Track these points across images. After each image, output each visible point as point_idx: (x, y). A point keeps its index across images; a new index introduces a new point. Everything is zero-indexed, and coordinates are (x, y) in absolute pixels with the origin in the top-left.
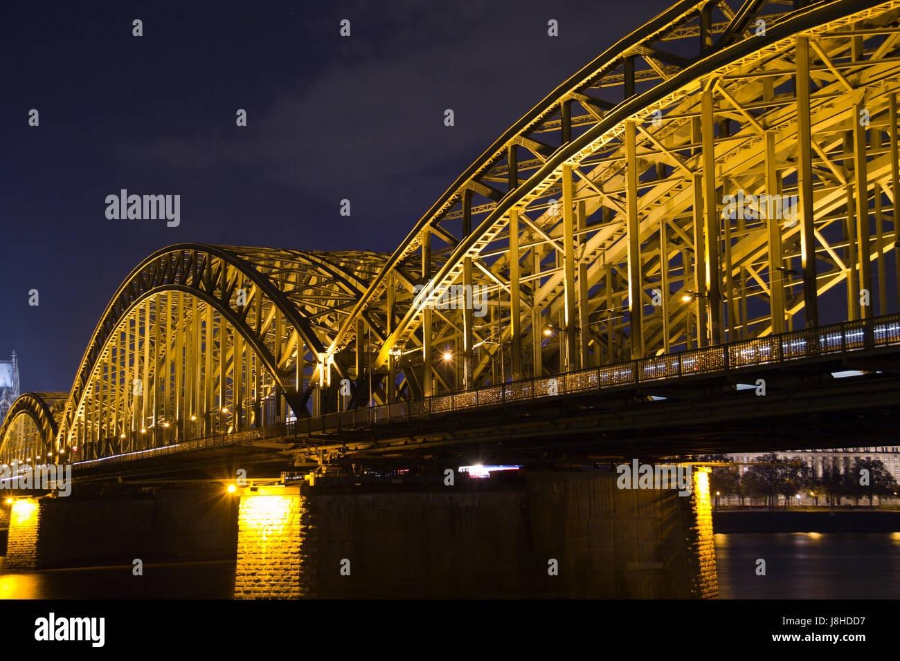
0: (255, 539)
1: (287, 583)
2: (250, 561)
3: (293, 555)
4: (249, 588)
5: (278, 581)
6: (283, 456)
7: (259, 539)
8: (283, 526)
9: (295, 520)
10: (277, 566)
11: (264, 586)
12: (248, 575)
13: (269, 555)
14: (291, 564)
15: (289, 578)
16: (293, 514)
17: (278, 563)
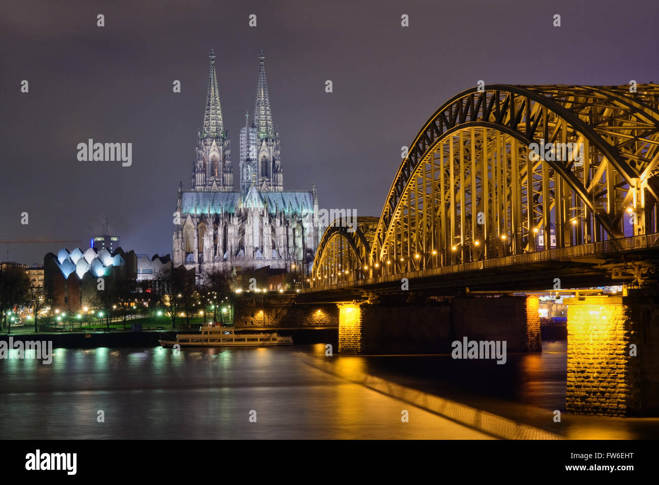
0: (583, 342)
1: (613, 380)
2: (579, 360)
3: (618, 356)
4: (579, 384)
5: (605, 378)
6: (598, 270)
7: (586, 342)
8: (607, 331)
9: (618, 326)
10: (604, 365)
11: (593, 382)
12: (578, 372)
13: (596, 356)
14: (617, 364)
15: (615, 376)
16: (616, 321)
17: (605, 363)
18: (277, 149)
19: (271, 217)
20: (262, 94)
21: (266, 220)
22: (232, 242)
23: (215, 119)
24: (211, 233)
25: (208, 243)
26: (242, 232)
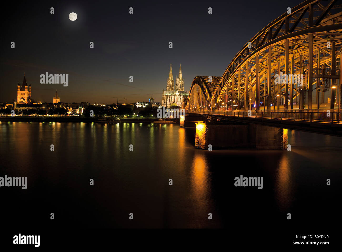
0: (198, 132)
1: (203, 139)
3: (204, 135)
8: (203, 130)
9: (205, 129)
11: (200, 140)
12: (197, 138)
13: (200, 135)
17: (202, 136)
18: (183, 82)
19: (180, 96)
20: (180, 72)
21: (179, 96)
22: (172, 101)
23: (171, 77)
24: (169, 99)
25: (168, 101)
26: (174, 99)
